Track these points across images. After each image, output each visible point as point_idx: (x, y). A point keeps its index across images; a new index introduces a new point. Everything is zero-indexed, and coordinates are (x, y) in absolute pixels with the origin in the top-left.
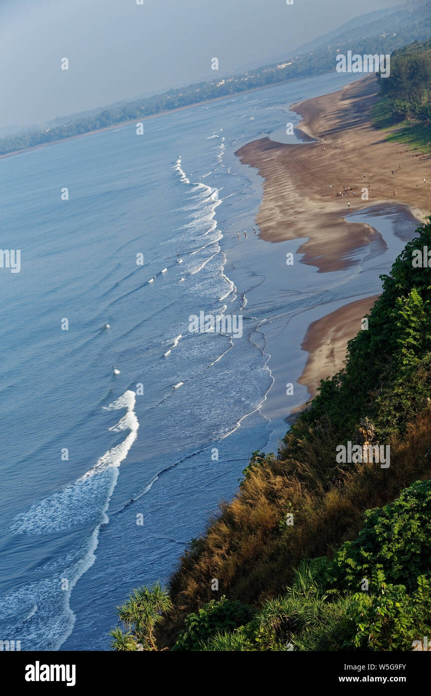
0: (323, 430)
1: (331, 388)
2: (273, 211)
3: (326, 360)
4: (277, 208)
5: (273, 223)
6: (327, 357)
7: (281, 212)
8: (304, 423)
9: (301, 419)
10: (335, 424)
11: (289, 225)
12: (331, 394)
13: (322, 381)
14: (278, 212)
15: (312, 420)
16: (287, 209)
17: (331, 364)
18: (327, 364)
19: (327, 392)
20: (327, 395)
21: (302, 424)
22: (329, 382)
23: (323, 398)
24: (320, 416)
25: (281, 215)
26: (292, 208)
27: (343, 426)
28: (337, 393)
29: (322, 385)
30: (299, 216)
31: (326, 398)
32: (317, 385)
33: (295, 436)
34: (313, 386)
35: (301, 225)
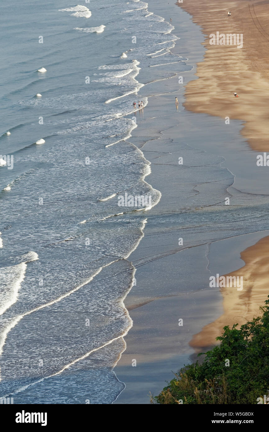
0: (213, 396)
1: (236, 340)
2: (208, 83)
3: (238, 301)
4: (215, 80)
5: (204, 99)
6: (241, 297)
7: (219, 85)
8: (189, 381)
9: (187, 374)
10: (232, 392)
11: (227, 105)
12: (234, 348)
13: (226, 328)
14: (216, 84)
15: (201, 378)
16: (229, 84)
17: (243, 307)
18: (239, 306)
19: (230, 344)
20: (228, 349)
21: (187, 381)
22: (235, 332)
23: (222, 352)
24: (214, 375)
25: (219, 90)
26: (236, 84)
27: (242, 396)
28: (243, 348)
29: (225, 334)
30: (242, 96)
31: (227, 353)
32: (218, 332)
33: (174, 396)
34: (212, 333)
35: (242, 109)
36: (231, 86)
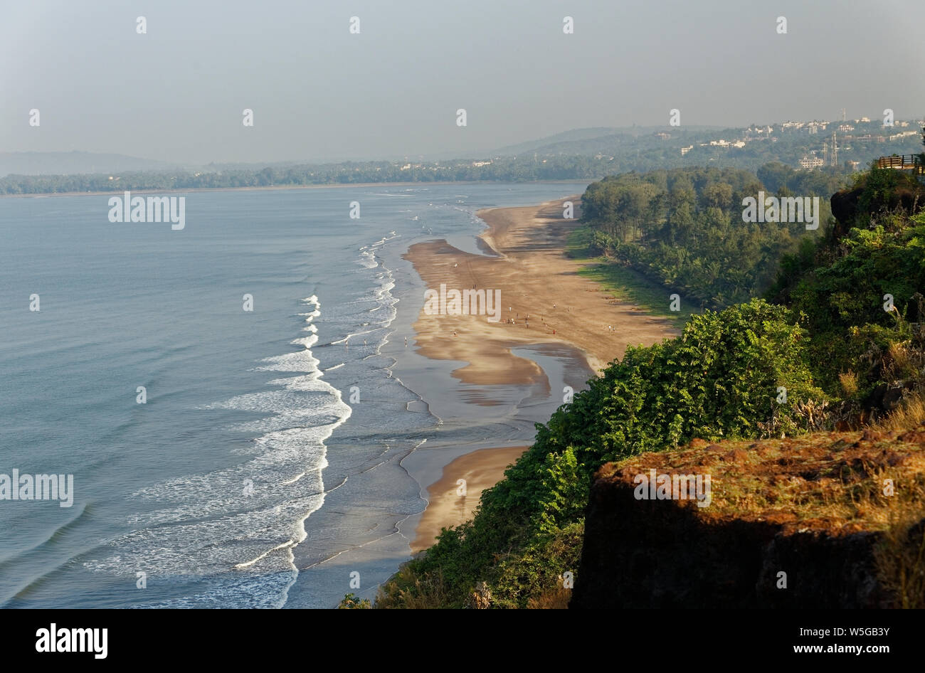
0: (432, 586)
1: (452, 539)
2: (432, 324)
3: (454, 506)
4: (437, 322)
5: (429, 337)
6: (457, 503)
7: (441, 326)
8: (412, 574)
9: (410, 567)
10: (448, 583)
11: (447, 343)
12: (451, 546)
13: (443, 529)
14: (438, 325)
15: (422, 571)
16: (449, 325)
17: (459, 512)
18: (456, 512)
19: (446, 543)
20: (445, 547)
21: (409, 574)
22: (450, 532)
23: (440, 549)
24: (432, 569)
25: (441, 330)
26: (455, 325)
27: (456, 586)
28: (457, 546)
29: (442, 534)
30: (460, 336)
31: (444, 550)
32: (437, 533)
33: (398, 586)
34: (432, 533)
35: (460, 346)
36: (450, 327)
